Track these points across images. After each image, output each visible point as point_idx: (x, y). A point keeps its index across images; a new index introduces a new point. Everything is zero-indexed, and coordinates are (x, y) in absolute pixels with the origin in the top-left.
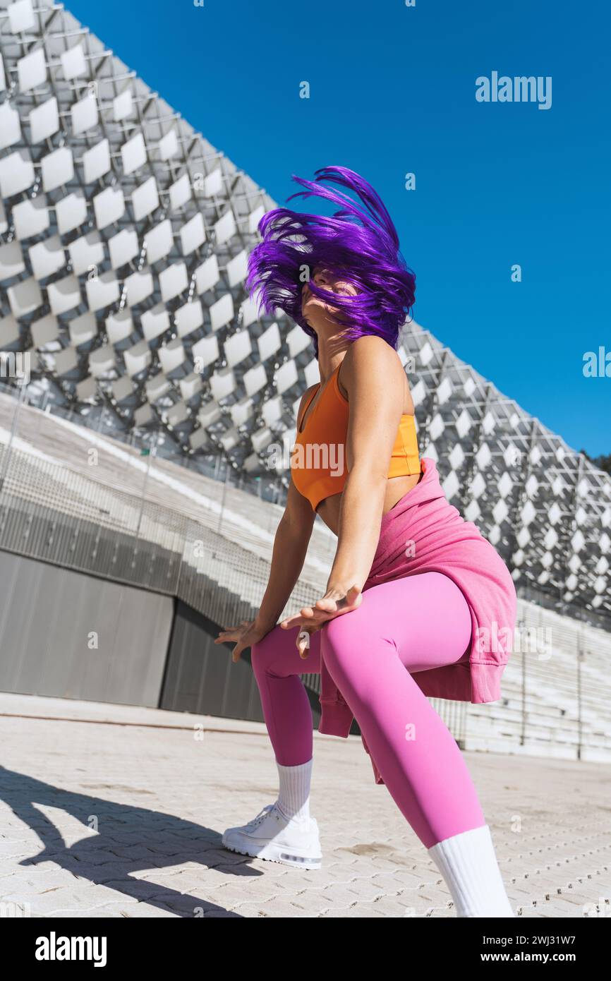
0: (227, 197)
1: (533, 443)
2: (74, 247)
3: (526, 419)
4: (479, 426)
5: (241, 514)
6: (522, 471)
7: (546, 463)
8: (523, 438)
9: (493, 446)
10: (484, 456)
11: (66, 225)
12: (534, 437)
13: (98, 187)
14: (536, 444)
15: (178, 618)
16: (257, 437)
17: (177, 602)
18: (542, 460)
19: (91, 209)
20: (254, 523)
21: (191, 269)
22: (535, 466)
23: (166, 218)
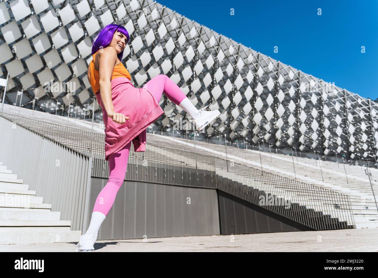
0: (199, 36)
1: (346, 100)
2: (149, 71)
3: (340, 90)
4: (320, 98)
5: (233, 155)
6: (344, 112)
7: (354, 107)
8: (341, 98)
9: (329, 105)
10: (326, 110)
11: (145, 64)
12: (346, 97)
13: (153, 47)
14: (347, 100)
15: (220, 197)
16: (232, 124)
17: (218, 191)
18: (352, 105)
19: (152, 56)
20: (239, 157)
21: (192, 67)
22: (350, 109)
23: (179, 51)
